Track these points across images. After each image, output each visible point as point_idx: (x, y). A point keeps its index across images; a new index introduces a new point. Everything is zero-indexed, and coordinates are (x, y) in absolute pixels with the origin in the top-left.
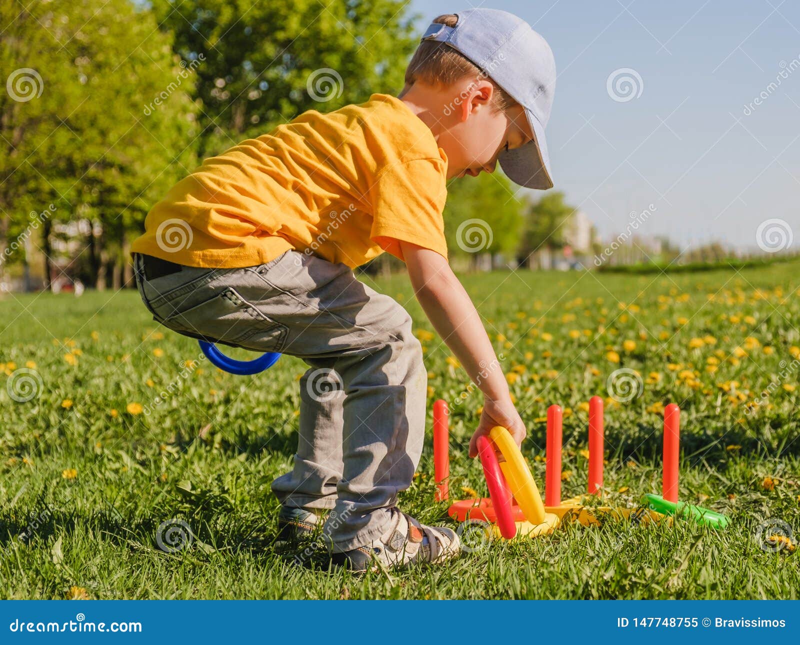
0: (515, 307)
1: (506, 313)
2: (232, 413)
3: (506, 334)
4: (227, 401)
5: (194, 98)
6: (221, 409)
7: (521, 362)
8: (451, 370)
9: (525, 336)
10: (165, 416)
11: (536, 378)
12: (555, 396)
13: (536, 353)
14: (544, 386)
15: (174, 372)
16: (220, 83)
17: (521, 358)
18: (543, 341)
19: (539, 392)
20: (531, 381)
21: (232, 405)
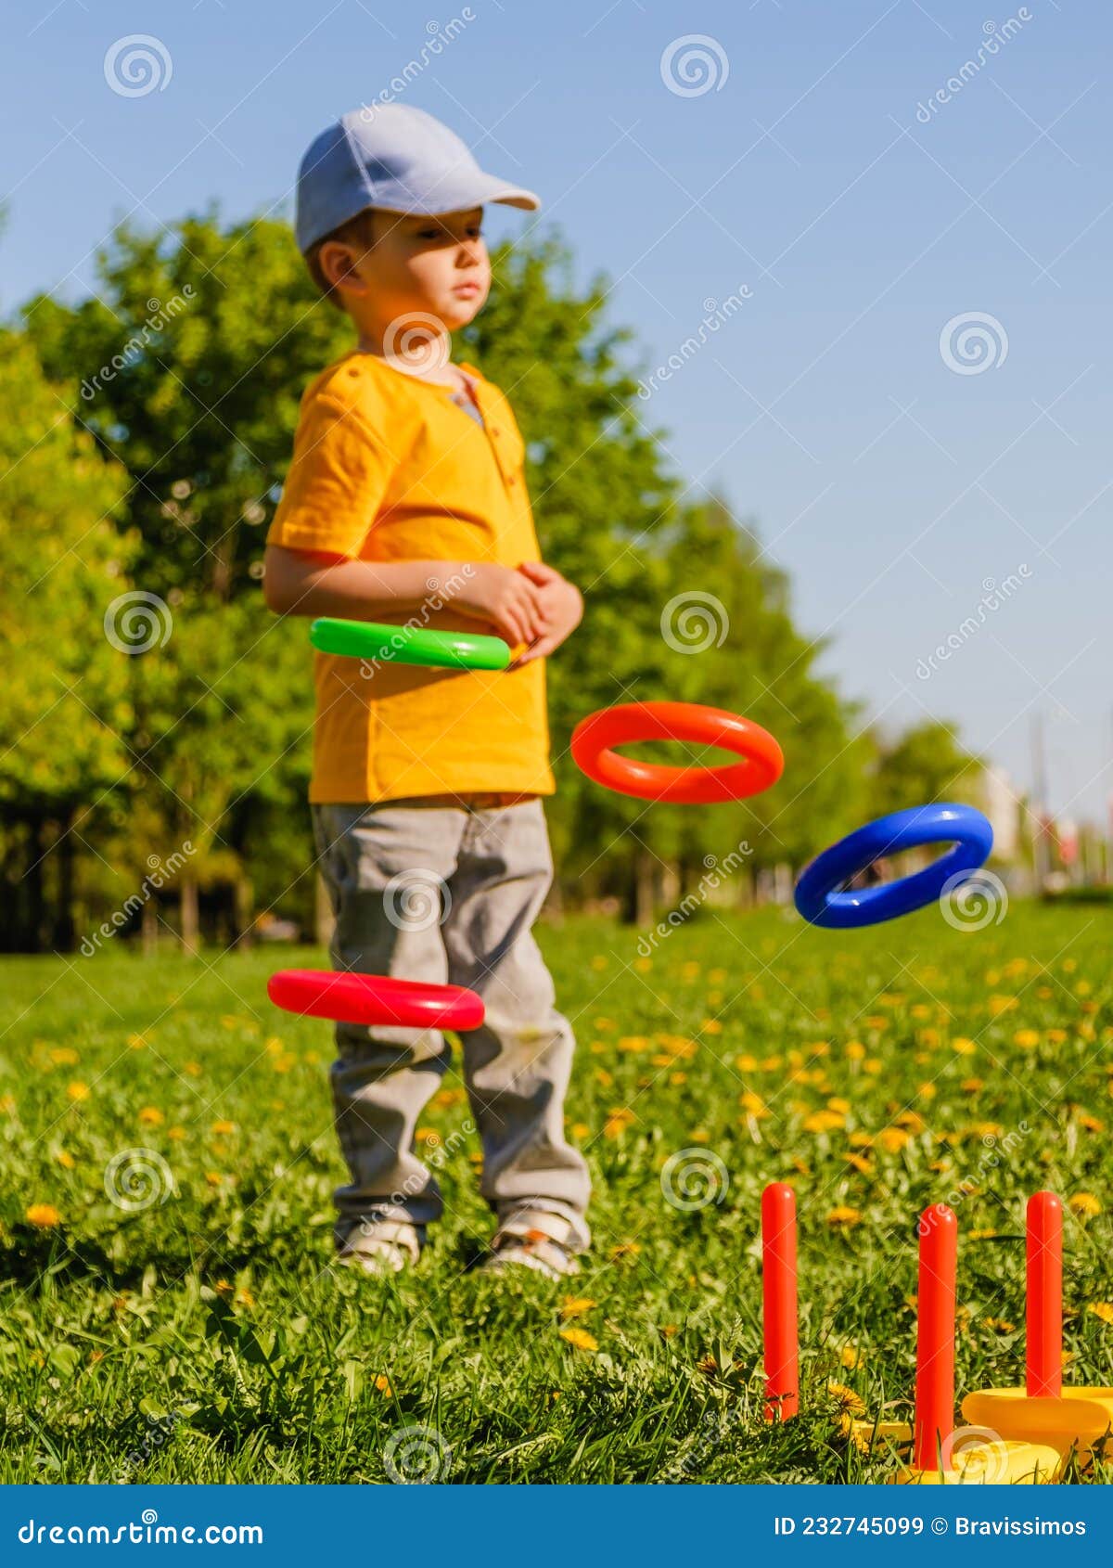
0: (874, 982)
1: (856, 996)
2: (263, 1226)
3: (863, 1039)
4: (248, 1197)
5: (121, 527)
6: (238, 1216)
7: (909, 1105)
8: (751, 1122)
9: (909, 1044)
10: (111, 1233)
11: (955, 1140)
12: (1002, 1180)
13: (941, 1083)
14: (974, 1157)
15: (119, 1138)
16: (181, 489)
17: (907, 1093)
18: (954, 1055)
19: (964, 1171)
20: (944, 1148)
21: (262, 1206)
